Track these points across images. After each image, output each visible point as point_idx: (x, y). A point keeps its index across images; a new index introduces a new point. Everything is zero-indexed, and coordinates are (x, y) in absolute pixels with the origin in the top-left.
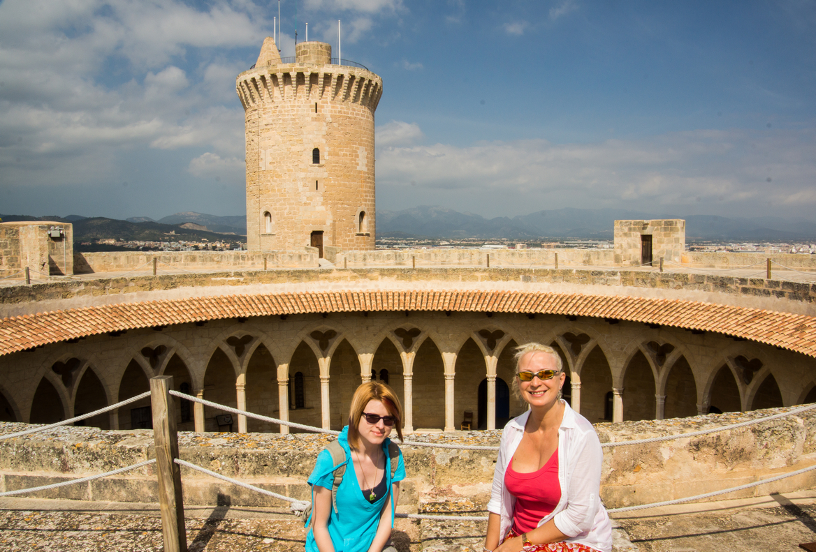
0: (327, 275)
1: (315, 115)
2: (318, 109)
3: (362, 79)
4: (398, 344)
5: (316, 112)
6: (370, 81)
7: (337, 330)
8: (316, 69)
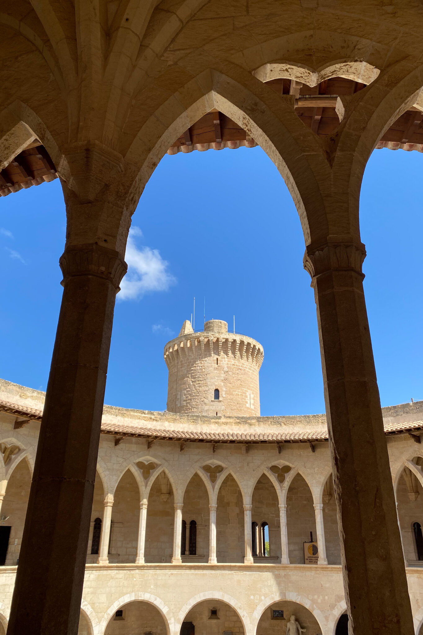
0: (217, 420)
1: (216, 366)
2: (218, 362)
3: (249, 344)
4: (273, 479)
5: (217, 364)
6: (254, 346)
7: (223, 465)
8: (217, 335)
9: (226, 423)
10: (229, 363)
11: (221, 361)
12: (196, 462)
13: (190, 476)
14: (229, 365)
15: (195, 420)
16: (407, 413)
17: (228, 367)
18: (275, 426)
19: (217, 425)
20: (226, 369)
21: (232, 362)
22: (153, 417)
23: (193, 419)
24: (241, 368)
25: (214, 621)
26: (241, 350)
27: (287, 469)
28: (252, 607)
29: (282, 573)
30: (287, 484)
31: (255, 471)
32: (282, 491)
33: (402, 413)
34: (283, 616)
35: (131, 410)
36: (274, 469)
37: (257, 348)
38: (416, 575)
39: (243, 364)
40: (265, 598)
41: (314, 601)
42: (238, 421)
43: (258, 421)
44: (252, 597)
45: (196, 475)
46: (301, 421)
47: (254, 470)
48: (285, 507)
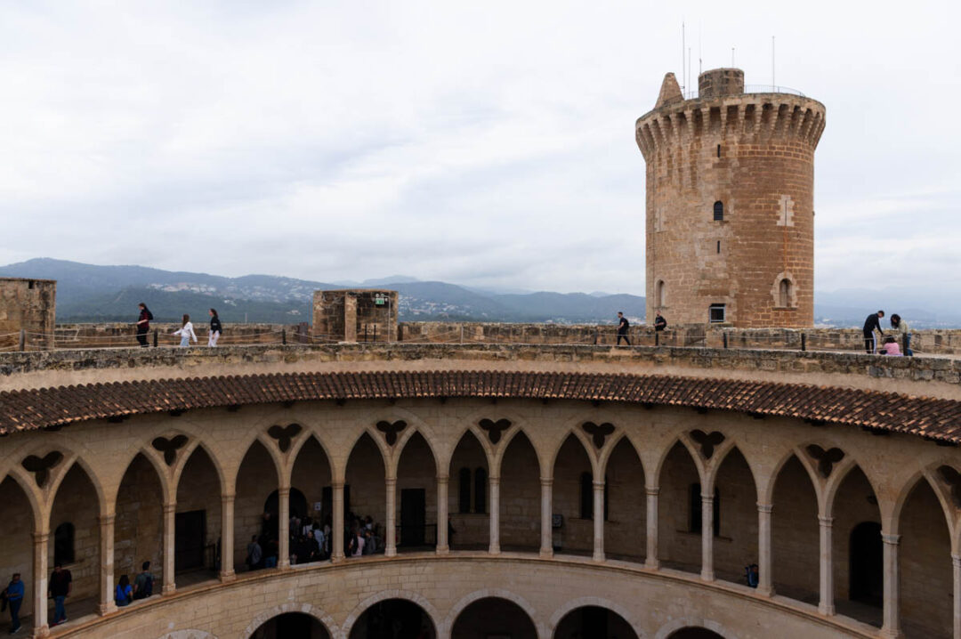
0: (602, 354)
1: (716, 160)
2: (721, 152)
5: (719, 156)
8: (716, 103)
9: (619, 359)
10: (742, 150)
11: (727, 149)
12: (571, 418)
13: (563, 436)
14: (742, 155)
17: (739, 160)
18: (701, 366)
20: (736, 164)
21: (748, 148)
24: (766, 156)
26: (767, 122)
27: (718, 438)
28: (654, 627)
31: (665, 437)
32: (706, 472)
36: (697, 435)
39: (771, 147)
44: (654, 614)
45: (572, 437)
47: (662, 436)
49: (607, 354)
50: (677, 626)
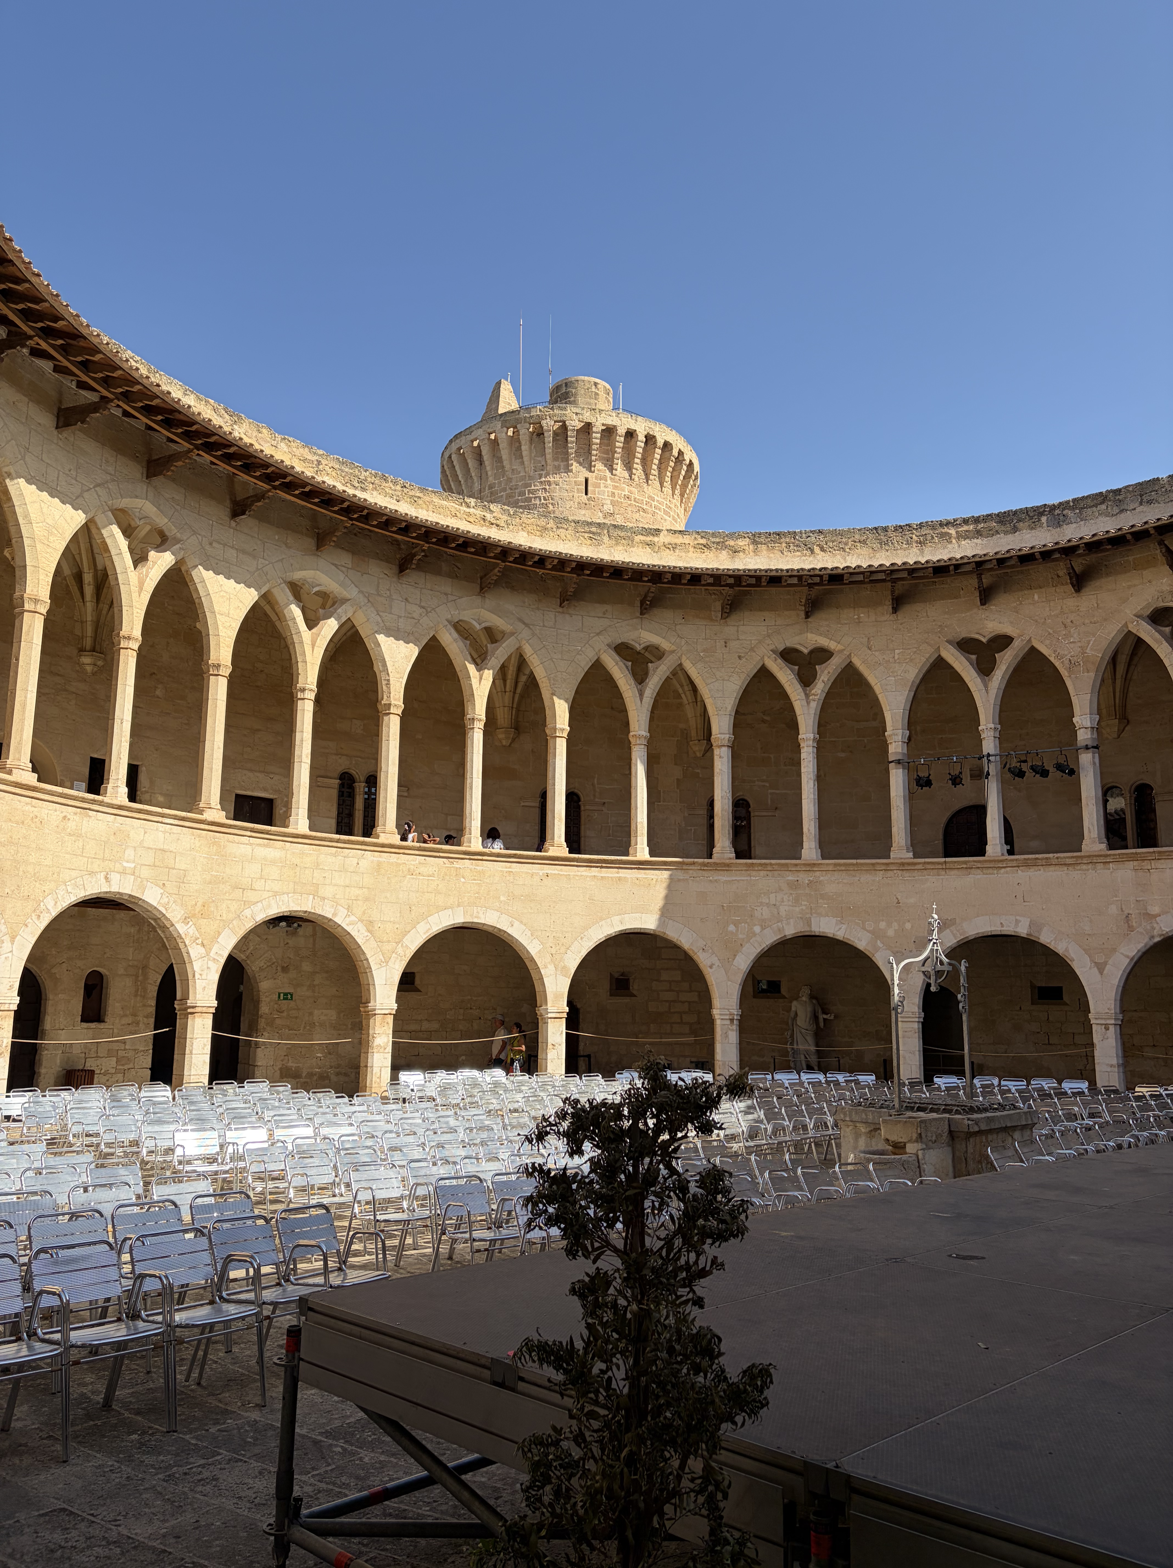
0: (649, 539)
1: (584, 497)
2: (589, 488)
3: (667, 446)
4: (786, 677)
5: (586, 494)
6: (681, 453)
7: (665, 645)
8: (588, 417)
9: (673, 547)
10: (616, 492)
11: (597, 486)
12: (598, 634)
13: (584, 664)
14: (616, 498)
15: (593, 533)
16: (1150, 502)
17: (613, 503)
18: (798, 553)
19: (648, 550)
20: (608, 507)
21: (624, 491)
22: (489, 516)
23: (590, 532)
24: (645, 507)
25: (622, 1001)
26: (645, 462)
27: (822, 655)
28: (733, 948)
29: (804, 878)
30: (820, 687)
31: (744, 660)
32: (808, 703)
33: (1137, 504)
34: (779, 992)
35: (432, 492)
36: (788, 655)
37: (687, 458)
38: (1131, 864)
39: (650, 497)
40: (763, 929)
41: (877, 934)
42: (703, 541)
43: (755, 543)
44: (732, 928)
45: (597, 667)
46: (864, 542)
47: (740, 657)
48: (814, 739)
49: (656, 539)
50: (769, 938)
